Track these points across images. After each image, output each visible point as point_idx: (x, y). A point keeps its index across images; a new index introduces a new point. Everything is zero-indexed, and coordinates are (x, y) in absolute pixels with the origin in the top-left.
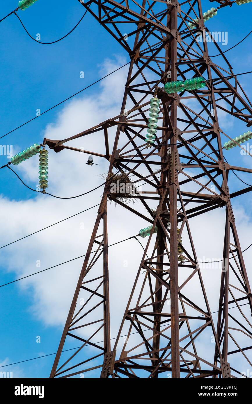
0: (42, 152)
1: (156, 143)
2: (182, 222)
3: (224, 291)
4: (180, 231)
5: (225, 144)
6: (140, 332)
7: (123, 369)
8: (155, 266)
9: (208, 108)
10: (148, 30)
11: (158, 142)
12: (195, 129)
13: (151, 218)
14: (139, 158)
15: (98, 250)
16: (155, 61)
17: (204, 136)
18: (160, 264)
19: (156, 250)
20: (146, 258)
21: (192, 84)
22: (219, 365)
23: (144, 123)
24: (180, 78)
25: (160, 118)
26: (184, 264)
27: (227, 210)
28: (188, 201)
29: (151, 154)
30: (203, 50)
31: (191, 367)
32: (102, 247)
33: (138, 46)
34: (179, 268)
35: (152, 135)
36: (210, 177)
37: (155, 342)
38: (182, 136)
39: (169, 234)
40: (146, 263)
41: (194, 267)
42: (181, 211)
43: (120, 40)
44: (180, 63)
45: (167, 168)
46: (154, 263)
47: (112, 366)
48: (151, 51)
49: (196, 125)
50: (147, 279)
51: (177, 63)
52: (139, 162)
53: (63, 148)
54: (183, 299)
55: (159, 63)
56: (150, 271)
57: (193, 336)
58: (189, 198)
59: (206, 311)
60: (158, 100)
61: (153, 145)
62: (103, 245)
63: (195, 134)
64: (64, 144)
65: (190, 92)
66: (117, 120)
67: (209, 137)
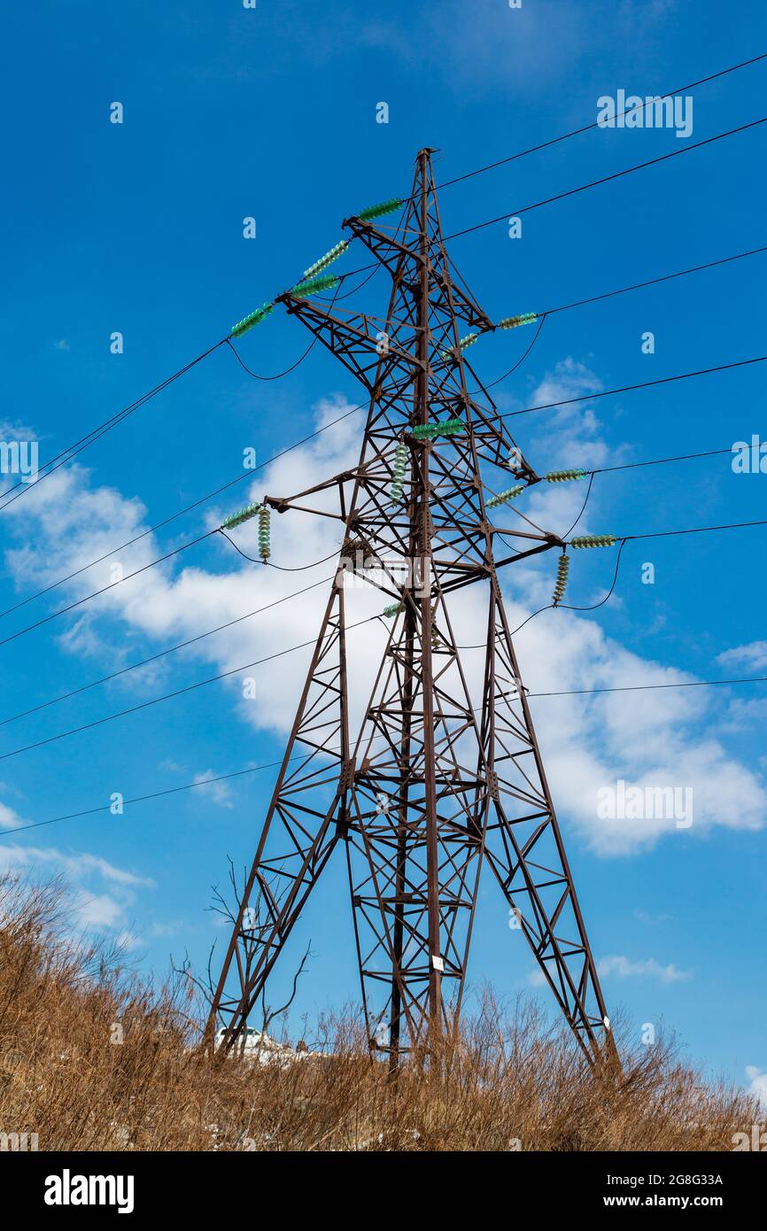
0: (263, 513)
1: (403, 501)
2: (436, 598)
3: (489, 683)
4: (434, 609)
5: (488, 502)
6: (386, 734)
7: (365, 781)
8: (403, 653)
9: (468, 457)
10: (392, 362)
11: (406, 499)
12: (452, 483)
13: (399, 594)
14: (383, 520)
15: (333, 633)
16: (401, 399)
17: (462, 492)
18: (410, 650)
19: (405, 633)
20: (392, 643)
21: (447, 428)
22: (483, 775)
23: (388, 476)
24: (432, 420)
25: (408, 470)
26: (440, 650)
27: (491, 583)
28: (443, 572)
29: (397, 514)
30: (460, 384)
31: (450, 778)
32: (338, 630)
33: (379, 382)
34: (433, 654)
35: (398, 491)
36: (470, 541)
37: (405, 747)
38: (435, 492)
39: (420, 613)
40: (392, 649)
41: (451, 653)
42: (435, 584)
43: (359, 373)
44: (432, 402)
45: (417, 532)
46: (403, 649)
47: (351, 777)
48: (397, 387)
49: (453, 478)
50: (394, 669)
51: (428, 402)
52: (383, 525)
53: (288, 507)
54: (438, 693)
55: (407, 403)
56: (397, 659)
57: (452, 739)
58: (445, 568)
59: (468, 708)
60: (405, 447)
61: (399, 503)
62: (339, 627)
63: (452, 489)
64: (289, 503)
65: (444, 437)
66: (355, 473)
67: (468, 493)
